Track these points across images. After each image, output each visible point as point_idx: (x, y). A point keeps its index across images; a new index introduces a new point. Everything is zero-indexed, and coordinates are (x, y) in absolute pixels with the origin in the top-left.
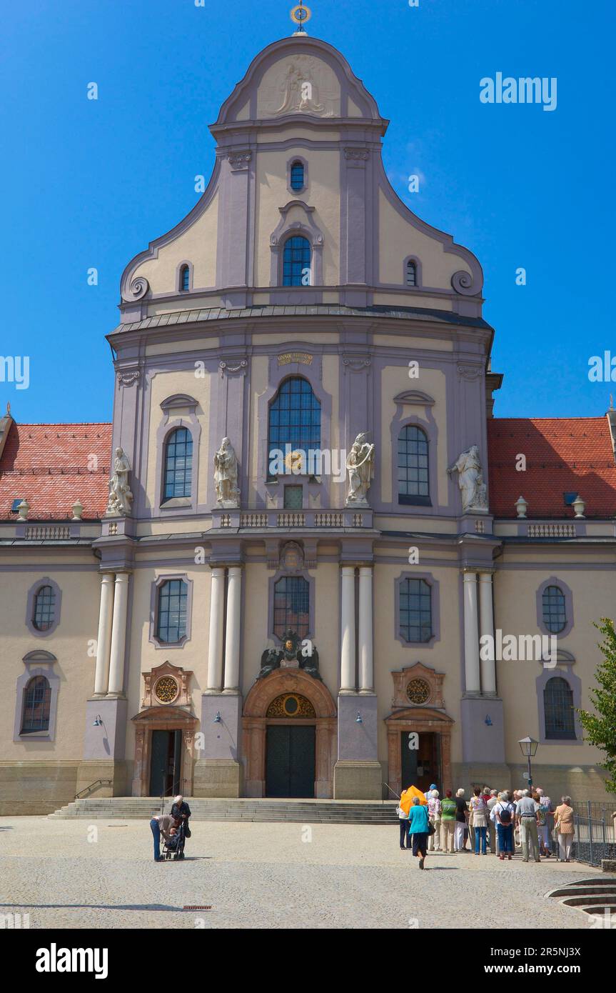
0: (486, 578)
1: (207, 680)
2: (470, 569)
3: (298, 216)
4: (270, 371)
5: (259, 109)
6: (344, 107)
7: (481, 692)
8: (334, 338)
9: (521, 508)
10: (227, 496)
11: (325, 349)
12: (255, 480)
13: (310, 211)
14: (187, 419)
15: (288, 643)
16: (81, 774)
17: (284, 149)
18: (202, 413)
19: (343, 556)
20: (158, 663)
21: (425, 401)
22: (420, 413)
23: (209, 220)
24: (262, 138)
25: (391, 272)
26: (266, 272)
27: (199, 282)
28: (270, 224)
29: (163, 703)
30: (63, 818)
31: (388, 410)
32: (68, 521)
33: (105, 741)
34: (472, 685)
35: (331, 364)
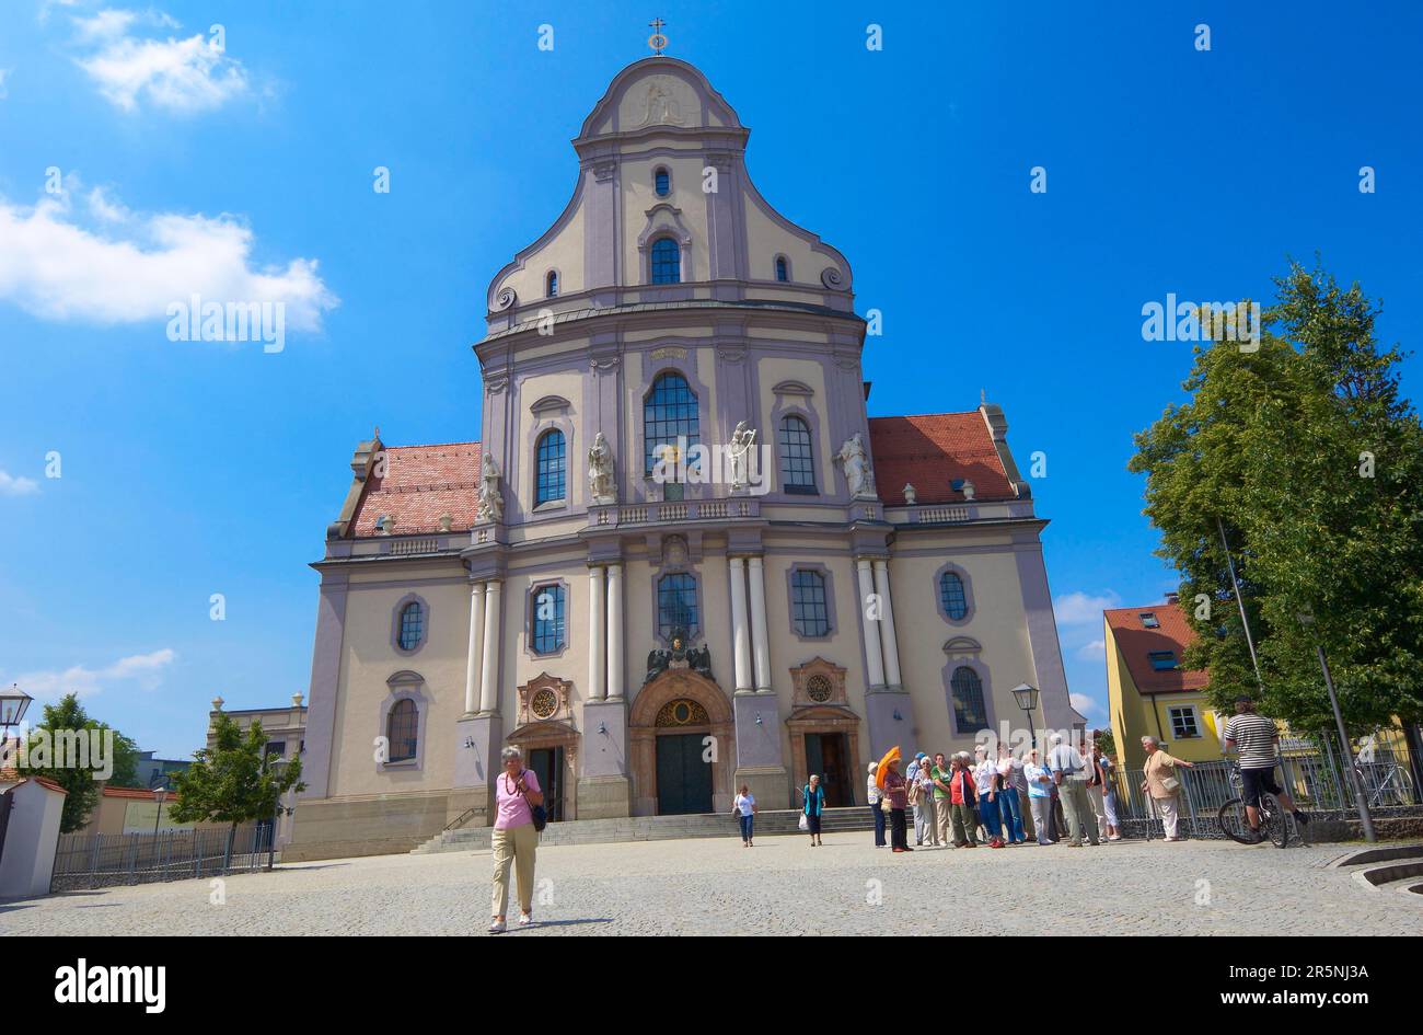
0: (881, 566)
1: (589, 689)
2: (865, 556)
3: (663, 218)
4: (643, 367)
5: (621, 124)
6: (705, 118)
7: (886, 685)
8: (708, 332)
9: (910, 495)
10: (603, 492)
11: (699, 342)
12: (632, 476)
13: (677, 213)
14: (558, 421)
15: (676, 642)
16: (451, 804)
17: (648, 158)
18: (575, 413)
19: (731, 547)
20: (534, 675)
21: (805, 391)
22: (799, 403)
23: (576, 227)
24: (626, 149)
25: (761, 268)
26: (635, 271)
27: (566, 287)
28: (636, 227)
29: (541, 718)
30: (429, 852)
31: (767, 400)
32: (437, 534)
33: (478, 765)
34: (876, 678)
35: (706, 358)
